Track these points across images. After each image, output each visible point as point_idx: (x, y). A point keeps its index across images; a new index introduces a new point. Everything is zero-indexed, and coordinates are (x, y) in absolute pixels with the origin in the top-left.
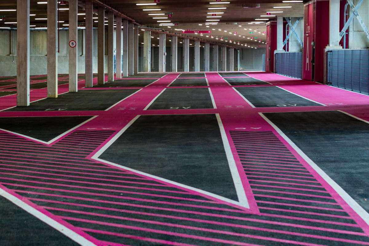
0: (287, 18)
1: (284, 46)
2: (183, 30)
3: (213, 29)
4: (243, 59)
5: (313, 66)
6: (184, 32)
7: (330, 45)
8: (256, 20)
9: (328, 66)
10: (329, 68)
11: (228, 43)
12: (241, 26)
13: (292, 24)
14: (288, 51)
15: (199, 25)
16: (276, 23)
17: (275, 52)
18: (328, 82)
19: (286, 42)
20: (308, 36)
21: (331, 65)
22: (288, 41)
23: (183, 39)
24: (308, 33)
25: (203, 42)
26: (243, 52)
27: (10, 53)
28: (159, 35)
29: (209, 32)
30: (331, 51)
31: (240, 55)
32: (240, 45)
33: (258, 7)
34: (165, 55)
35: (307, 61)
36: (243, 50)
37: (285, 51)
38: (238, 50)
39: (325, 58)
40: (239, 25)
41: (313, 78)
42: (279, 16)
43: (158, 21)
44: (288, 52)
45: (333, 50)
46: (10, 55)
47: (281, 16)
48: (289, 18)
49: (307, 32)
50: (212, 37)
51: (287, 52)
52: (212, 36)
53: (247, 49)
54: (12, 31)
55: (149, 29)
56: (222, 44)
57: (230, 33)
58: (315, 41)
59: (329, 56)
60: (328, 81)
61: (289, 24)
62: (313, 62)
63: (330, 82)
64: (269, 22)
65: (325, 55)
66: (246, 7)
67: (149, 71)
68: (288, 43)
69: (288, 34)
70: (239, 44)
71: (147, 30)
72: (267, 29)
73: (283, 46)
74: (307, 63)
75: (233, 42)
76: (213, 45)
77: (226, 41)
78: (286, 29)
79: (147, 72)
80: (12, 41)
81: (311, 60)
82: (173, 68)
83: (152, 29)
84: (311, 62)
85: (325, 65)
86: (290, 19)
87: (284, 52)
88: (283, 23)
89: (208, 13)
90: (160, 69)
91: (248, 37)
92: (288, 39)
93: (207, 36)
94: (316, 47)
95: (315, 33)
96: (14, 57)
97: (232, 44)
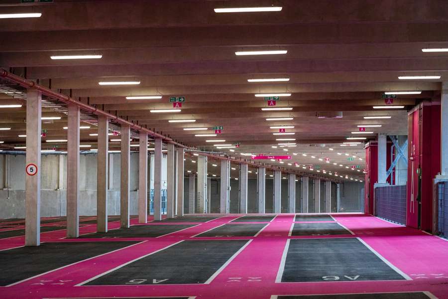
0: (392, 136)
1: (388, 176)
2: (253, 155)
3: (294, 154)
4: (343, 196)
5: (419, 205)
6: (253, 157)
7: (442, 174)
8: (348, 139)
9: (440, 206)
10: (440, 209)
11: (321, 174)
12: (332, 149)
13: (399, 145)
14: (394, 183)
15: (273, 147)
16: (377, 144)
17: (376, 186)
18: (439, 232)
19: (391, 171)
20: (413, 160)
21: (443, 204)
22: (394, 169)
23: (257, 167)
24: (413, 156)
25: (286, 173)
26: (344, 186)
27: (5, 187)
28: (221, 162)
29: (289, 157)
30: (443, 183)
31: (340, 190)
32: (339, 177)
33: (339, 117)
34: (229, 189)
35: (412, 199)
36: (344, 183)
37: (390, 184)
38: (338, 183)
39: (434, 193)
40: (330, 147)
41: (419, 225)
42: (381, 134)
43: (207, 141)
44: (394, 186)
45: (446, 181)
46: (4, 189)
47: (384, 134)
48: (395, 136)
49: (412, 154)
50: (298, 166)
51: (392, 185)
52: (296, 164)
53: (349, 182)
54: (7, 155)
55: (205, 154)
56: (314, 175)
57: (321, 160)
58: (421, 167)
59: (440, 190)
60: (440, 230)
61: (395, 145)
62: (418, 199)
63: (441, 233)
64: (368, 144)
65: (435, 188)
66: (322, 117)
67: (204, 212)
68: (394, 173)
69: (394, 160)
70: (336, 175)
71: (202, 155)
72: (367, 152)
73: (386, 177)
74: (412, 202)
75: (328, 173)
76: (301, 176)
77: (318, 171)
78: (392, 153)
79: (202, 214)
80: (6, 169)
81: (417, 197)
82: (242, 208)
83: (209, 154)
84: (417, 200)
85: (435, 205)
86: (397, 137)
87: (388, 185)
88: (387, 144)
89: (271, 128)
90: (222, 209)
91: (346, 165)
92: (394, 167)
93: (289, 164)
94: (423, 177)
95: (421, 155)
96: (10, 193)
97: (327, 175)
